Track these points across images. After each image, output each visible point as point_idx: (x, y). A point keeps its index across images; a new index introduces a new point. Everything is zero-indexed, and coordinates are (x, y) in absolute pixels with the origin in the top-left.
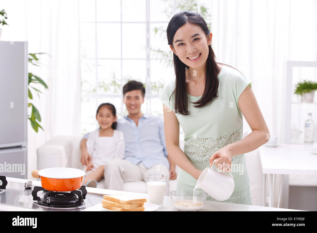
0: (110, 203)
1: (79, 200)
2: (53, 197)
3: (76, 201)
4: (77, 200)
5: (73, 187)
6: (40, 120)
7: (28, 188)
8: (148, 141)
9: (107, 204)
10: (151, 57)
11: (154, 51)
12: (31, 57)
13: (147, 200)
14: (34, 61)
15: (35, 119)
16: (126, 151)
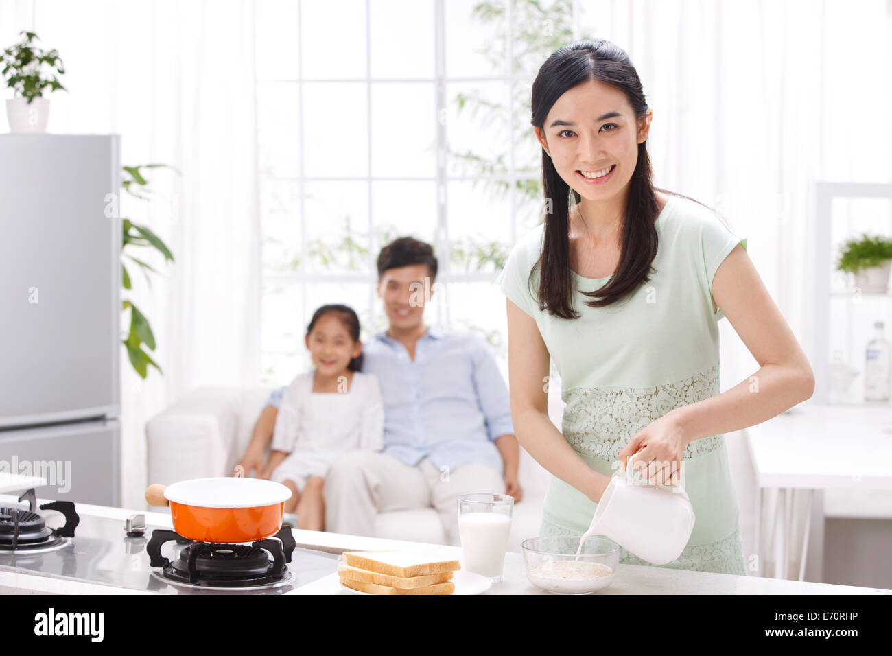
0: (362, 574)
1: (275, 566)
2: (206, 558)
3: (269, 570)
4: (268, 566)
5: (258, 531)
6: (153, 346)
7: (136, 534)
8: (442, 400)
9: (354, 577)
10: (449, 172)
11: (457, 155)
12: (128, 177)
13: (461, 565)
14: (135, 187)
15: (138, 342)
16: (386, 431)
